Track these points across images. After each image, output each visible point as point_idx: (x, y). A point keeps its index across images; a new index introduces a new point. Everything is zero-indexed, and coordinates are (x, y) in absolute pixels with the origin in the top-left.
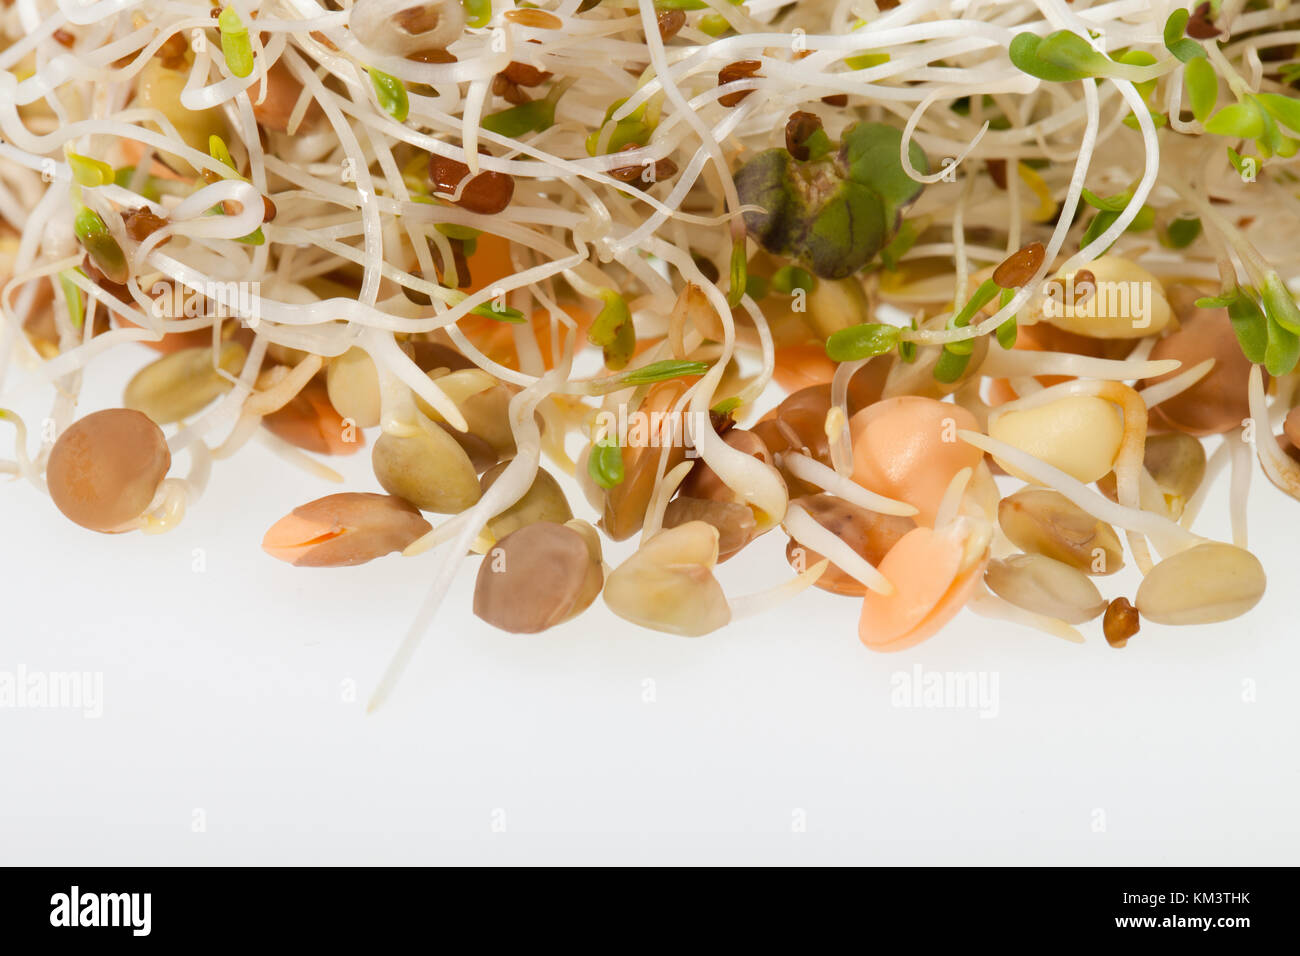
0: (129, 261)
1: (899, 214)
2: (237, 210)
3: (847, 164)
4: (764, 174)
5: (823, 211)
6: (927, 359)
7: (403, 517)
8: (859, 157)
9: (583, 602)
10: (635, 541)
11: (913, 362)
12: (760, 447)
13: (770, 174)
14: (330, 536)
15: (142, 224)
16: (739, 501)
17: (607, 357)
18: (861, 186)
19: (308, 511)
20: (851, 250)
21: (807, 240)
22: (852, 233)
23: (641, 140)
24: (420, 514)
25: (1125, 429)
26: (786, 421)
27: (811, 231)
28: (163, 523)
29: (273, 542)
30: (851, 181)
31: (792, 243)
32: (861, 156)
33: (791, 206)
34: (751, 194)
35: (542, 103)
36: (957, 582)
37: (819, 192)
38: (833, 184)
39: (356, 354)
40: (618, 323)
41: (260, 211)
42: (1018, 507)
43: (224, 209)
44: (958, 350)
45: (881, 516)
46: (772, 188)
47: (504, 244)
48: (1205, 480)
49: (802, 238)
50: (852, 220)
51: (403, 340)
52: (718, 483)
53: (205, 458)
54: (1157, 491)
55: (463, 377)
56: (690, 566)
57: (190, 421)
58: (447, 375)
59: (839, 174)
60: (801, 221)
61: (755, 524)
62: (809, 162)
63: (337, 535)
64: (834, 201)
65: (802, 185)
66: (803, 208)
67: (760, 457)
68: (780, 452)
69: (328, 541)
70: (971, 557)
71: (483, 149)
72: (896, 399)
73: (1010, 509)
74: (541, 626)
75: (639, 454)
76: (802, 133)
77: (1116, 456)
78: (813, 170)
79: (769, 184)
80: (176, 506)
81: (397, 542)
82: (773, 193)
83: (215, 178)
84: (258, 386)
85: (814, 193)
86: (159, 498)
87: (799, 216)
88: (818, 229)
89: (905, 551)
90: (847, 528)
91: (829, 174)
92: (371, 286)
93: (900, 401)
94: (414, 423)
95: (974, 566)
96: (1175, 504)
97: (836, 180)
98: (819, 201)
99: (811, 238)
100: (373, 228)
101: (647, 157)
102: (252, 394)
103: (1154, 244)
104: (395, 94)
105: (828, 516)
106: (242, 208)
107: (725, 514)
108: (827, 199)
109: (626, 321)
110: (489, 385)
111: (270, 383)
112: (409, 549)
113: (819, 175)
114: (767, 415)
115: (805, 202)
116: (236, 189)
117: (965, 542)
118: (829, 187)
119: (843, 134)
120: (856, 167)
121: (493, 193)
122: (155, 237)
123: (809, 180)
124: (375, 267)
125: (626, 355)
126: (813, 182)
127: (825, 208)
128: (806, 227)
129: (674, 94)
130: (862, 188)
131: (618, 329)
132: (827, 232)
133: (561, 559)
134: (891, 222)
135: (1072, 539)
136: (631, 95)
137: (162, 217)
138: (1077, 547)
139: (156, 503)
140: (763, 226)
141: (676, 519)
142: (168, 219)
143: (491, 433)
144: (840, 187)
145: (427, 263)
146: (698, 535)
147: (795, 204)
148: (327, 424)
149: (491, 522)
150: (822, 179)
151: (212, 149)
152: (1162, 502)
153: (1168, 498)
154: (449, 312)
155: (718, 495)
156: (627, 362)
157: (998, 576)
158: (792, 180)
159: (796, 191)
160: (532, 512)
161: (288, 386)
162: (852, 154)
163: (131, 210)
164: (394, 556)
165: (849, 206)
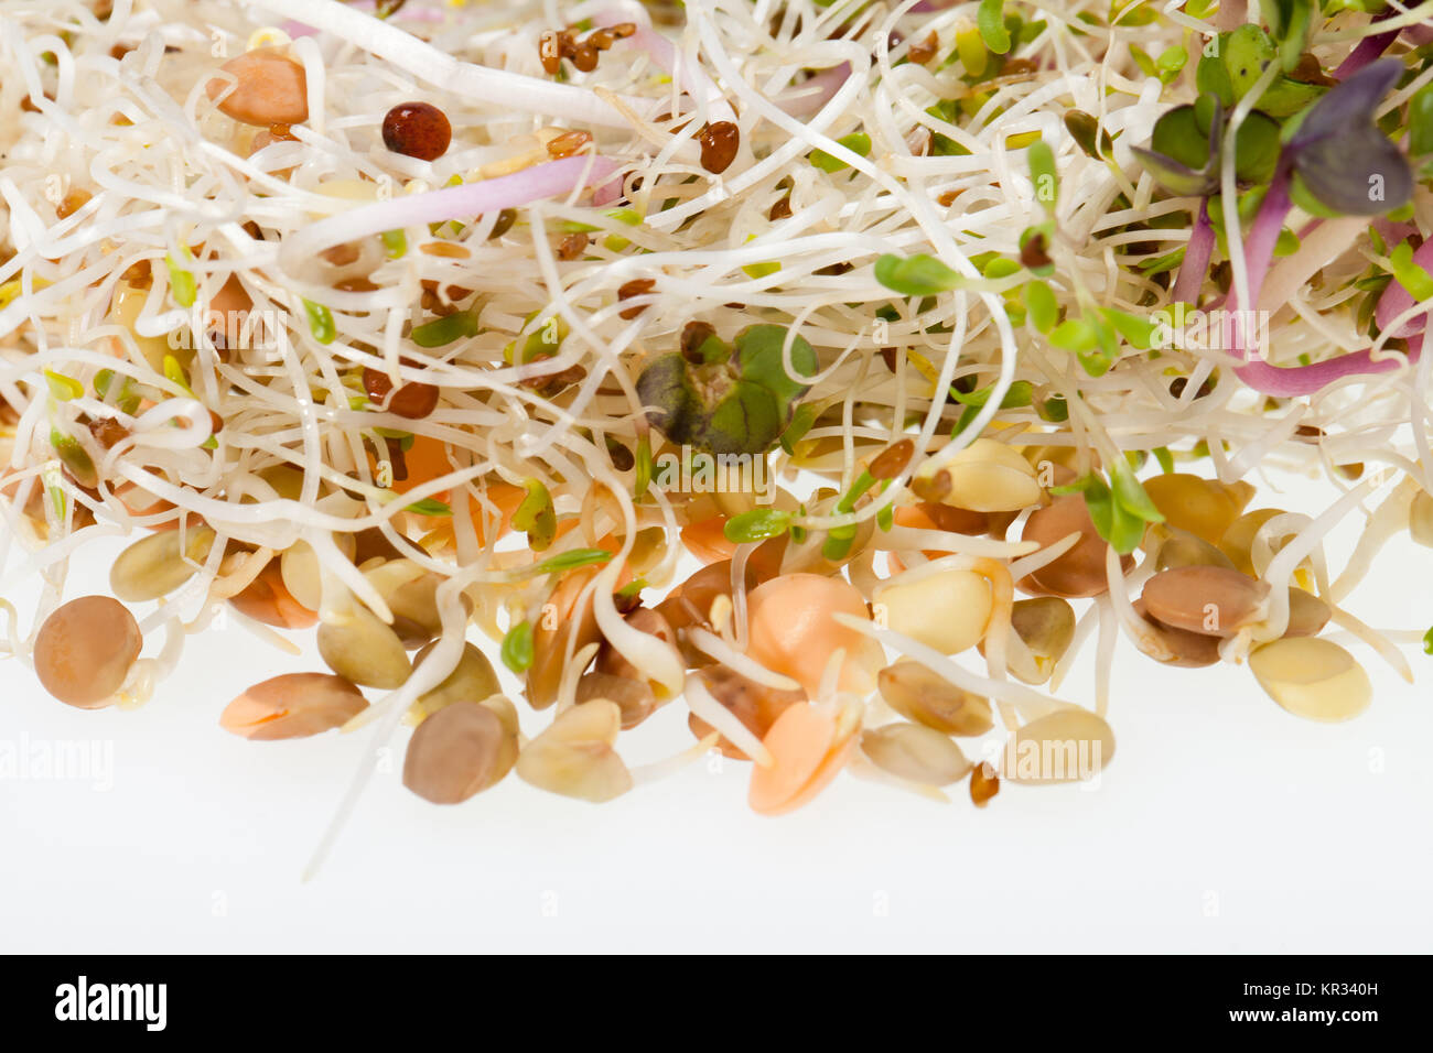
0: (98, 467)
1: (790, 407)
2: (188, 424)
3: (739, 366)
4: (666, 376)
5: (719, 409)
6: (815, 541)
7: (340, 697)
8: (752, 358)
9: (498, 774)
10: (551, 711)
11: (803, 543)
12: (662, 626)
13: (671, 375)
14: (275, 716)
15: (111, 433)
16: (643, 678)
17: (531, 539)
18: (754, 385)
19: (258, 692)
20: (747, 440)
21: (707, 433)
22: (747, 425)
23: (551, 352)
24: (359, 693)
25: (994, 604)
26: (690, 599)
27: (710, 425)
28: (135, 701)
29: (229, 720)
30: (743, 381)
31: (694, 437)
32: (753, 357)
33: (691, 403)
34: (656, 392)
35: (466, 314)
36: (831, 755)
37: (715, 391)
38: (727, 385)
39: (301, 546)
40: (540, 510)
41: (208, 425)
42: (892, 679)
43: (179, 423)
44: (841, 535)
45: (771, 690)
46: (674, 387)
47: (439, 445)
48: (1073, 643)
49: (702, 431)
50: (746, 415)
51: (339, 537)
52: (622, 662)
53: (179, 631)
54: (1028, 653)
55: (395, 567)
56: (591, 742)
57: (168, 597)
58: (381, 565)
59: (732, 376)
60: (700, 417)
61: (652, 700)
62: (705, 365)
63: (281, 716)
64: (729, 399)
65: (699, 386)
66: (702, 405)
67: (662, 636)
68: (683, 627)
69: (276, 721)
70: (843, 732)
71: (405, 361)
72: (789, 576)
73: (886, 679)
74: (459, 798)
75: (552, 635)
76: (697, 342)
77: (985, 628)
78: (710, 371)
79: (671, 384)
80: (146, 683)
81: (336, 720)
82: (675, 392)
83: (169, 395)
84: (222, 572)
85: (710, 393)
86: (131, 676)
87: (699, 413)
88: (716, 423)
89: (791, 722)
90: (742, 701)
91: (723, 376)
92: (311, 486)
93: (793, 578)
94: (350, 613)
95: (847, 739)
96: (1046, 664)
97: (729, 380)
98: (715, 400)
99: (710, 431)
100: (311, 433)
101: (560, 364)
102: (215, 579)
103: (1034, 418)
104: (323, 320)
105: (725, 687)
106: (191, 424)
107: (627, 691)
108: (722, 398)
109: (547, 508)
110: (421, 573)
111: (233, 567)
112: (347, 726)
113: (714, 376)
114: (673, 592)
115: (703, 401)
116: (187, 407)
117: (838, 719)
118: (722, 388)
119: (735, 338)
120: (747, 369)
121: (420, 400)
122: (119, 447)
123: (705, 381)
124: (314, 469)
125: (548, 537)
126: (709, 383)
127: (721, 405)
128: (705, 422)
129: (571, 318)
130: (755, 387)
131: (539, 516)
132: (725, 424)
133: (475, 738)
134: (784, 414)
135: (940, 708)
136: (544, 307)
137: (127, 427)
138: (946, 716)
139: (127, 684)
140: (667, 423)
141: (588, 692)
142: (131, 430)
143: (421, 615)
144: (733, 388)
145: (363, 464)
146: (603, 711)
147: (694, 402)
148: (283, 604)
149: (422, 699)
150: (716, 382)
151: (167, 369)
152: (1033, 663)
153: (1038, 660)
154: (382, 509)
155: (624, 671)
156: (549, 544)
157: (873, 744)
158: (690, 381)
159: (694, 390)
160: (458, 689)
161: (248, 570)
162: (744, 357)
163: (101, 419)
164: (334, 732)
165: (742, 403)
